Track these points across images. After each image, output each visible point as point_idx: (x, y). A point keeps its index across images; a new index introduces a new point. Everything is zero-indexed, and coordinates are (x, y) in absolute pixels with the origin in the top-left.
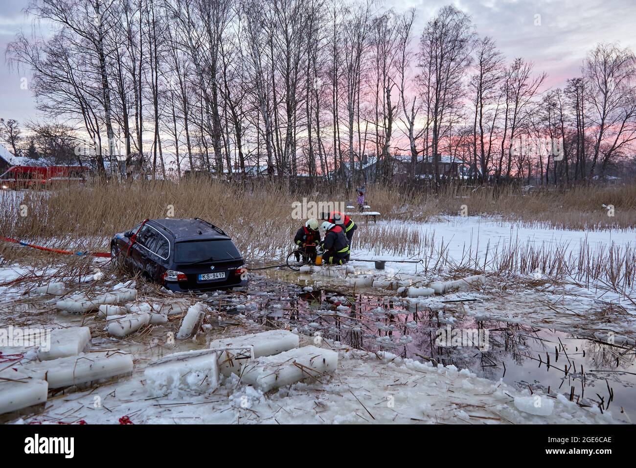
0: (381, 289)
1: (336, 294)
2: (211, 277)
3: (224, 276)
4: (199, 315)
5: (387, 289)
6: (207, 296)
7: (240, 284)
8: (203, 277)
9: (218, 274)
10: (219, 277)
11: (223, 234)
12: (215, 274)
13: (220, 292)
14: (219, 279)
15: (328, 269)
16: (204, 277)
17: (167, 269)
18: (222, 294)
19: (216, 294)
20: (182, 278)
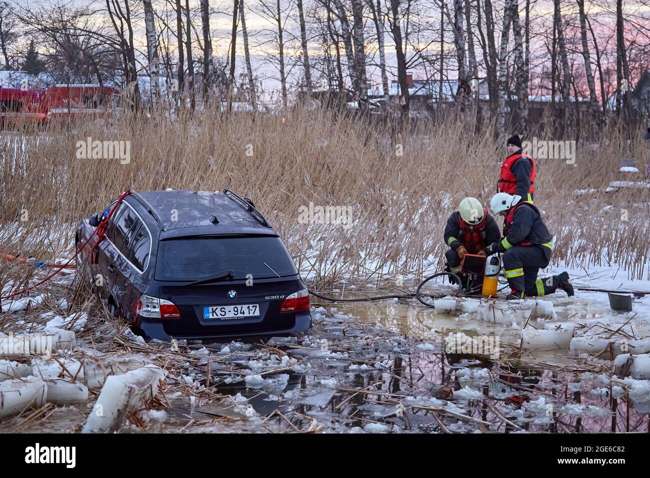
0: (585, 355)
1: (478, 362)
2: (229, 312)
3: (257, 313)
4: (126, 391)
5: (600, 357)
6: (207, 352)
7: (291, 331)
8: (213, 312)
9: (245, 307)
10: (246, 314)
11: (265, 225)
12: (239, 307)
13: (238, 345)
14: (246, 318)
15: (492, 307)
16: (215, 313)
17: (141, 294)
18: (241, 349)
19: (226, 349)
20: (171, 313)
